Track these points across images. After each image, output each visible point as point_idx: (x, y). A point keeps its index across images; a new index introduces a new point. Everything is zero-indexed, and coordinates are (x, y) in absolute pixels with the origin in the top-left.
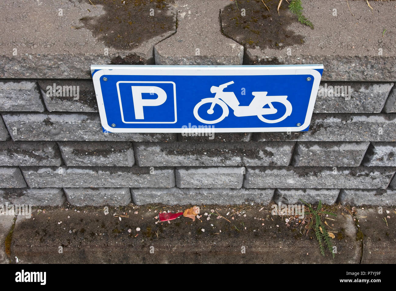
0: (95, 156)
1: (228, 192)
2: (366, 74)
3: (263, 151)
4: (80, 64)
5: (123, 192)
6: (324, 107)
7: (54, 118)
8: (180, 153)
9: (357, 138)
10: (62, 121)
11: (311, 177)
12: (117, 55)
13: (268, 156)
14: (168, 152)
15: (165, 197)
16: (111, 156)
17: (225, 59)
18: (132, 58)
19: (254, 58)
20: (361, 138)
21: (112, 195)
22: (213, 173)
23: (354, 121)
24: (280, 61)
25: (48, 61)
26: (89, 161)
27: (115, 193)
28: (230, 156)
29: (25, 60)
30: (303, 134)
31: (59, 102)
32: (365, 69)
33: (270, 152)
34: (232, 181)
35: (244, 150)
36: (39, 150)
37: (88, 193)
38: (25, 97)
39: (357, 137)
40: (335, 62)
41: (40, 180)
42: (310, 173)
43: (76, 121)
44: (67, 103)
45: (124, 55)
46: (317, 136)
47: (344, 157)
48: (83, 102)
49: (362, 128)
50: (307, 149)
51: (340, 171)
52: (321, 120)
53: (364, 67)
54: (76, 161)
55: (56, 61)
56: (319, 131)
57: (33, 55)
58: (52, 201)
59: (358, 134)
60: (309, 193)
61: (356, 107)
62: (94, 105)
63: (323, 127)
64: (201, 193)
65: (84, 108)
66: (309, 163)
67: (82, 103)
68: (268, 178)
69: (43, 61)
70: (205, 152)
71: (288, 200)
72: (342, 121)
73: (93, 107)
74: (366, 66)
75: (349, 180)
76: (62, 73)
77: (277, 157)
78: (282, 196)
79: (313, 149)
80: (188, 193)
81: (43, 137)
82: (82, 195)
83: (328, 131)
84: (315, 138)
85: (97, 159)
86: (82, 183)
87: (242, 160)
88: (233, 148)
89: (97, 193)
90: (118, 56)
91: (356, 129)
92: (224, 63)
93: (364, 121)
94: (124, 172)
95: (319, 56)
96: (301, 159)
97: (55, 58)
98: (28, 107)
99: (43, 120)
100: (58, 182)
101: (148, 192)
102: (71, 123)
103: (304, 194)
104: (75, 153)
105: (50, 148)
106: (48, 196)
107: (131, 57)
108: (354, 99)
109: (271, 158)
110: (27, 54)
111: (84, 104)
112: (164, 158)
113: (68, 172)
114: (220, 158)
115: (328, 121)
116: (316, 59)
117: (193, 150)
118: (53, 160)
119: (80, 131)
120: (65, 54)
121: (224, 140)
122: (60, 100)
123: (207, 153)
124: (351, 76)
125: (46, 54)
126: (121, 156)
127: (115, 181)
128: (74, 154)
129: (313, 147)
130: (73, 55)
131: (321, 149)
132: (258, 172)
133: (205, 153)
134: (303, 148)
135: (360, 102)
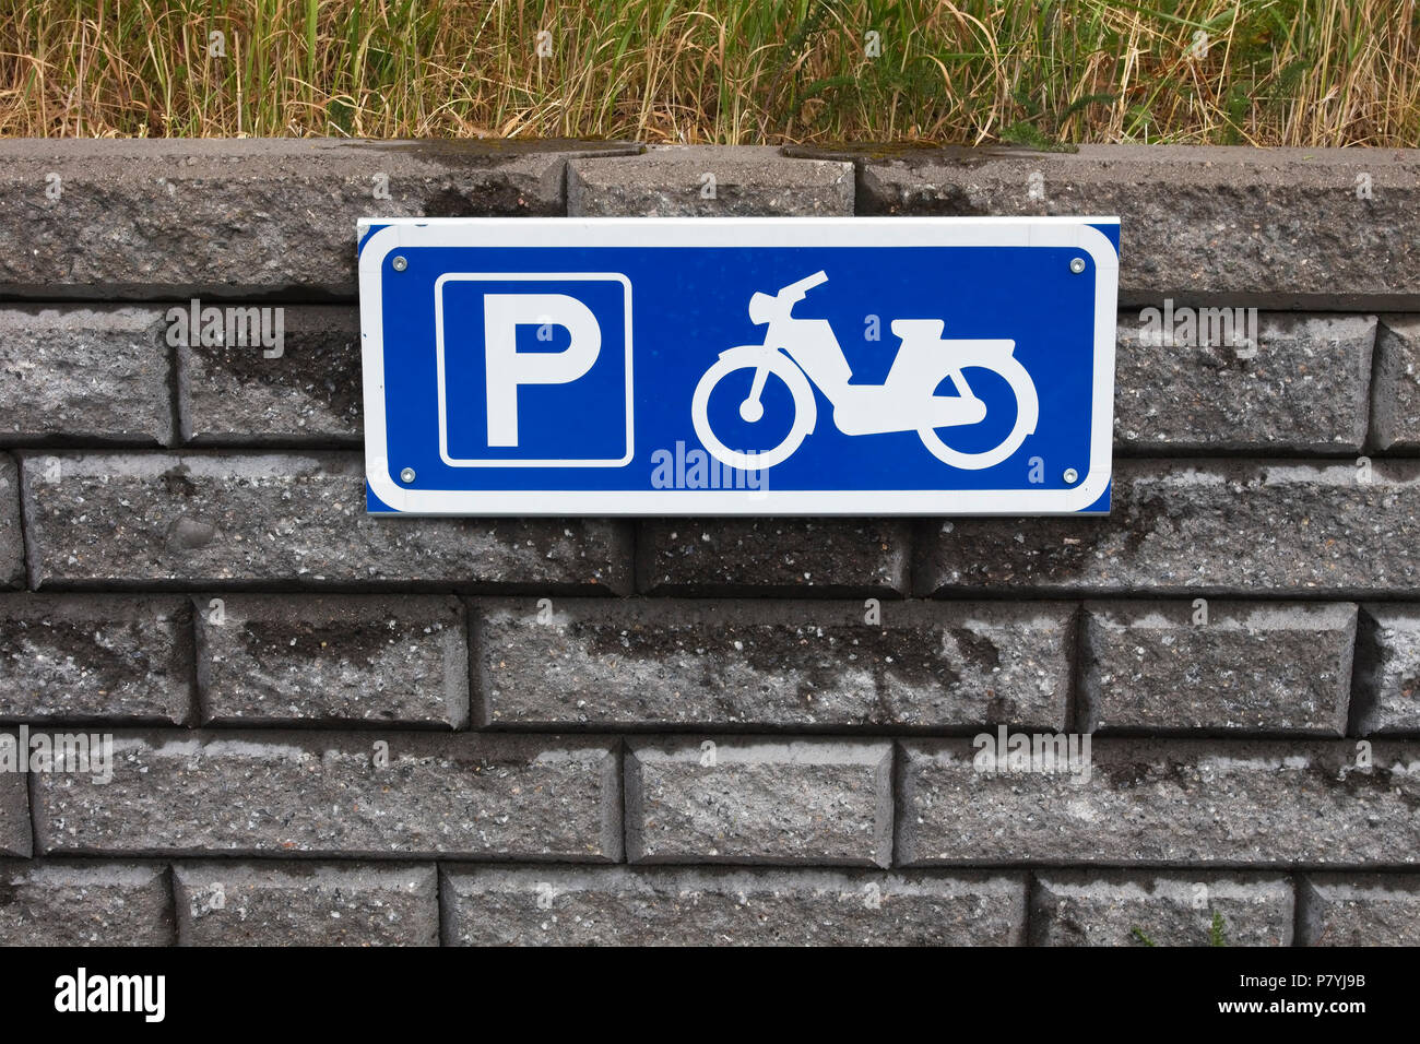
0: (324, 658)
1: (837, 889)
2: (1268, 257)
3: (955, 637)
4: (325, 217)
5: (412, 885)
6: (1152, 412)
7: (199, 467)
8: (644, 647)
9: (1304, 573)
10: (225, 478)
11: (1160, 786)
12: (447, 186)
13: (979, 665)
14: (598, 641)
15: (578, 919)
16: (383, 662)
17: (793, 194)
18: (495, 195)
19: (890, 191)
20: (1315, 572)
21: (363, 901)
22: (771, 764)
23: (1270, 481)
24: (974, 200)
25: (223, 206)
26: (297, 688)
27: (377, 887)
28: (833, 666)
29: (151, 201)
30: (1097, 549)
31: (230, 387)
32: (1264, 242)
33: (985, 639)
34: (851, 814)
35: (885, 633)
36: (120, 624)
37: (269, 886)
38: (118, 364)
39: (1302, 564)
40: (1156, 210)
41: (92, 803)
42: (1153, 765)
43: (276, 475)
44: (257, 393)
45: (469, 185)
46: (1151, 558)
47: (1272, 669)
48: (314, 390)
49: (1311, 521)
50: (1121, 630)
51: (1271, 757)
52: (1151, 479)
53: (1256, 235)
54: (250, 683)
55: (248, 206)
56: (1153, 530)
57: (182, 181)
58: (118, 937)
59: (1299, 551)
60: (1168, 894)
61: (1267, 412)
62: (350, 402)
63: (1164, 514)
64: (725, 891)
65: (311, 412)
66: (1140, 704)
67: (307, 392)
68: (991, 800)
69: (208, 204)
70: (734, 637)
71: (1084, 934)
72: (1227, 482)
73: (345, 411)
74: (1264, 230)
75: (1320, 815)
76: (260, 259)
77: (1014, 668)
78: (1061, 916)
79: (1145, 627)
80: (672, 895)
81: (147, 563)
82: (245, 899)
83: (1186, 533)
84: (1145, 571)
85: (328, 674)
86: (251, 824)
87: (881, 688)
88: (841, 622)
89: (305, 889)
90: (451, 188)
91: (1291, 533)
92: (792, 210)
93: (1309, 484)
94: (423, 756)
95: (1098, 184)
96: (1106, 679)
97: (249, 193)
98: (120, 410)
99: (163, 472)
100: (159, 816)
101: (510, 884)
102: (255, 484)
103: (1149, 898)
104: (250, 640)
105: (161, 617)
106: (107, 904)
107: (491, 194)
108: (1253, 376)
109: (989, 679)
110: (161, 180)
111: (316, 397)
112: (580, 670)
113: (209, 755)
114: (796, 678)
115: (1179, 482)
116: (1091, 197)
117: (693, 629)
118: (162, 682)
119: (283, 522)
120: (281, 178)
121: (807, 576)
122: (235, 379)
123: (746, 647)
124: (1221, 270)
125: (223, 178)
126: (420, 662)
127: (383, 813)
128: (244, 647)
129: (1143, 621)
130: (308, 183)
131: (1175, 625)
132: (948, 760)
133: (738, 645)
134: (1106, 625)
135: (1276, 386)
